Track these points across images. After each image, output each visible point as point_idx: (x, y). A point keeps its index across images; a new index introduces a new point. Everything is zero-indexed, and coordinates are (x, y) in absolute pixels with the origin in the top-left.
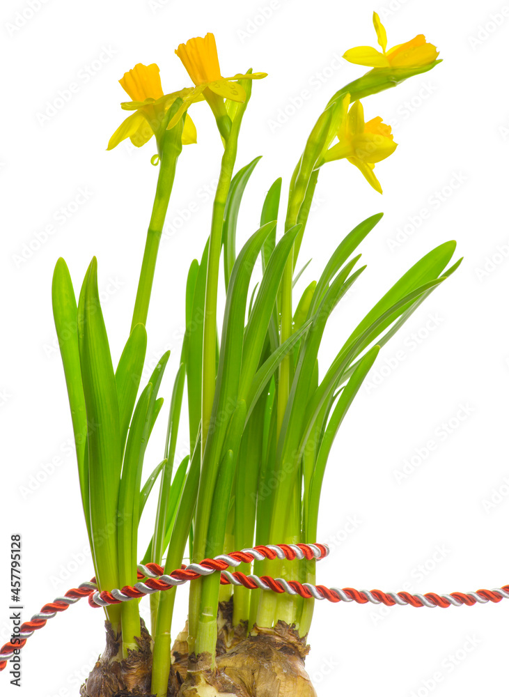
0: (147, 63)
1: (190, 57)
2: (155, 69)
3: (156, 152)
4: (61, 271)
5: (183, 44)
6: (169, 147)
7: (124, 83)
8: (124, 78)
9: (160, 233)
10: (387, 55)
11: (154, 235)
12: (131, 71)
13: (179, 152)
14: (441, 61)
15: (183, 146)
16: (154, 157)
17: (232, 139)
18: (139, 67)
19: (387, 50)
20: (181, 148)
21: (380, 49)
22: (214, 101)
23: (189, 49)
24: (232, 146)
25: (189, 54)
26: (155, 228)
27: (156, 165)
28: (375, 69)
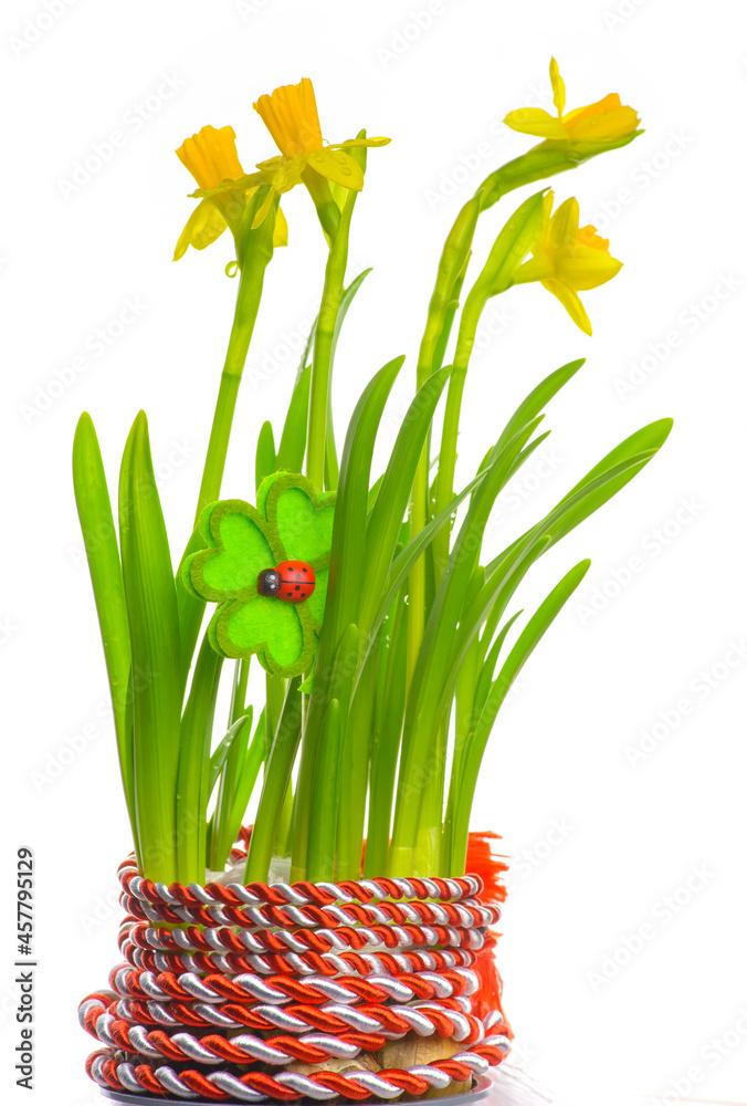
0: (218, 126)
1: (278, 115)
2: (229, 133)
3: (233, 257)
4: (85, 435)
5: (267, 96)
6: (253, 250)
7: (184, 155)
8: (184, 146)
9: (238, 378)
10: (564, 121)
11: (230, 380)
12: (195, 137)
13: (269, 259)
14: (642, 131)
15: (275, 249)
16: (231, 264)
17: (340, 237)
18: (207, 131)
19: (564, 114)
20: (271, 252)
21: (554, 113)
22: (316, 183)
23: (275, 104)
24: (341, 248)
25: (275, 110)
26: (232, 371)
27: (233, 276)
28: (548, 141)
